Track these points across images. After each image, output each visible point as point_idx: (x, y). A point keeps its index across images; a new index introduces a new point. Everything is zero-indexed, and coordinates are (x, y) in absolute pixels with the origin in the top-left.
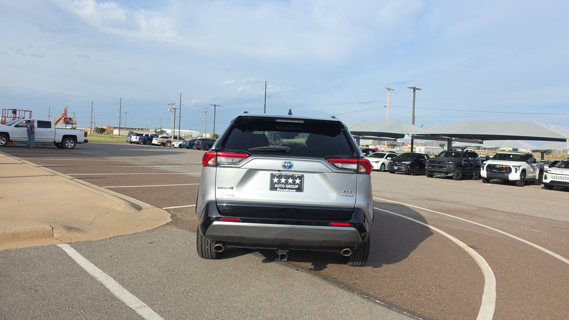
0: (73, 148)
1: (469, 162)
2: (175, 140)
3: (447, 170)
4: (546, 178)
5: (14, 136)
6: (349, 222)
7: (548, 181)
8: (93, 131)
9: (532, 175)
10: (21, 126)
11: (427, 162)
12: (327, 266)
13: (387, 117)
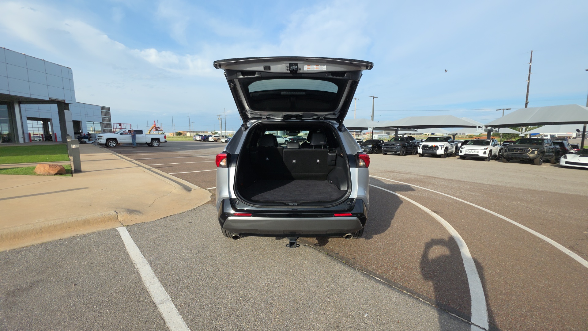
0: (158, 146)
1: (410, 144)
2: (223, 138)
3: (396, 149)
4: (461, 152)
5: (120, 140)
6: (351, 212)
7: (462, 154)
8: (174, 134)
9: (451, 150)
10: (124, 134)
11: (383, 145)
12: (329, 240)
13: (355, 117)
